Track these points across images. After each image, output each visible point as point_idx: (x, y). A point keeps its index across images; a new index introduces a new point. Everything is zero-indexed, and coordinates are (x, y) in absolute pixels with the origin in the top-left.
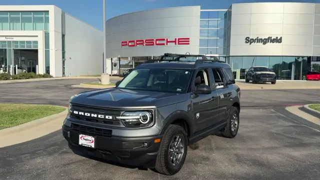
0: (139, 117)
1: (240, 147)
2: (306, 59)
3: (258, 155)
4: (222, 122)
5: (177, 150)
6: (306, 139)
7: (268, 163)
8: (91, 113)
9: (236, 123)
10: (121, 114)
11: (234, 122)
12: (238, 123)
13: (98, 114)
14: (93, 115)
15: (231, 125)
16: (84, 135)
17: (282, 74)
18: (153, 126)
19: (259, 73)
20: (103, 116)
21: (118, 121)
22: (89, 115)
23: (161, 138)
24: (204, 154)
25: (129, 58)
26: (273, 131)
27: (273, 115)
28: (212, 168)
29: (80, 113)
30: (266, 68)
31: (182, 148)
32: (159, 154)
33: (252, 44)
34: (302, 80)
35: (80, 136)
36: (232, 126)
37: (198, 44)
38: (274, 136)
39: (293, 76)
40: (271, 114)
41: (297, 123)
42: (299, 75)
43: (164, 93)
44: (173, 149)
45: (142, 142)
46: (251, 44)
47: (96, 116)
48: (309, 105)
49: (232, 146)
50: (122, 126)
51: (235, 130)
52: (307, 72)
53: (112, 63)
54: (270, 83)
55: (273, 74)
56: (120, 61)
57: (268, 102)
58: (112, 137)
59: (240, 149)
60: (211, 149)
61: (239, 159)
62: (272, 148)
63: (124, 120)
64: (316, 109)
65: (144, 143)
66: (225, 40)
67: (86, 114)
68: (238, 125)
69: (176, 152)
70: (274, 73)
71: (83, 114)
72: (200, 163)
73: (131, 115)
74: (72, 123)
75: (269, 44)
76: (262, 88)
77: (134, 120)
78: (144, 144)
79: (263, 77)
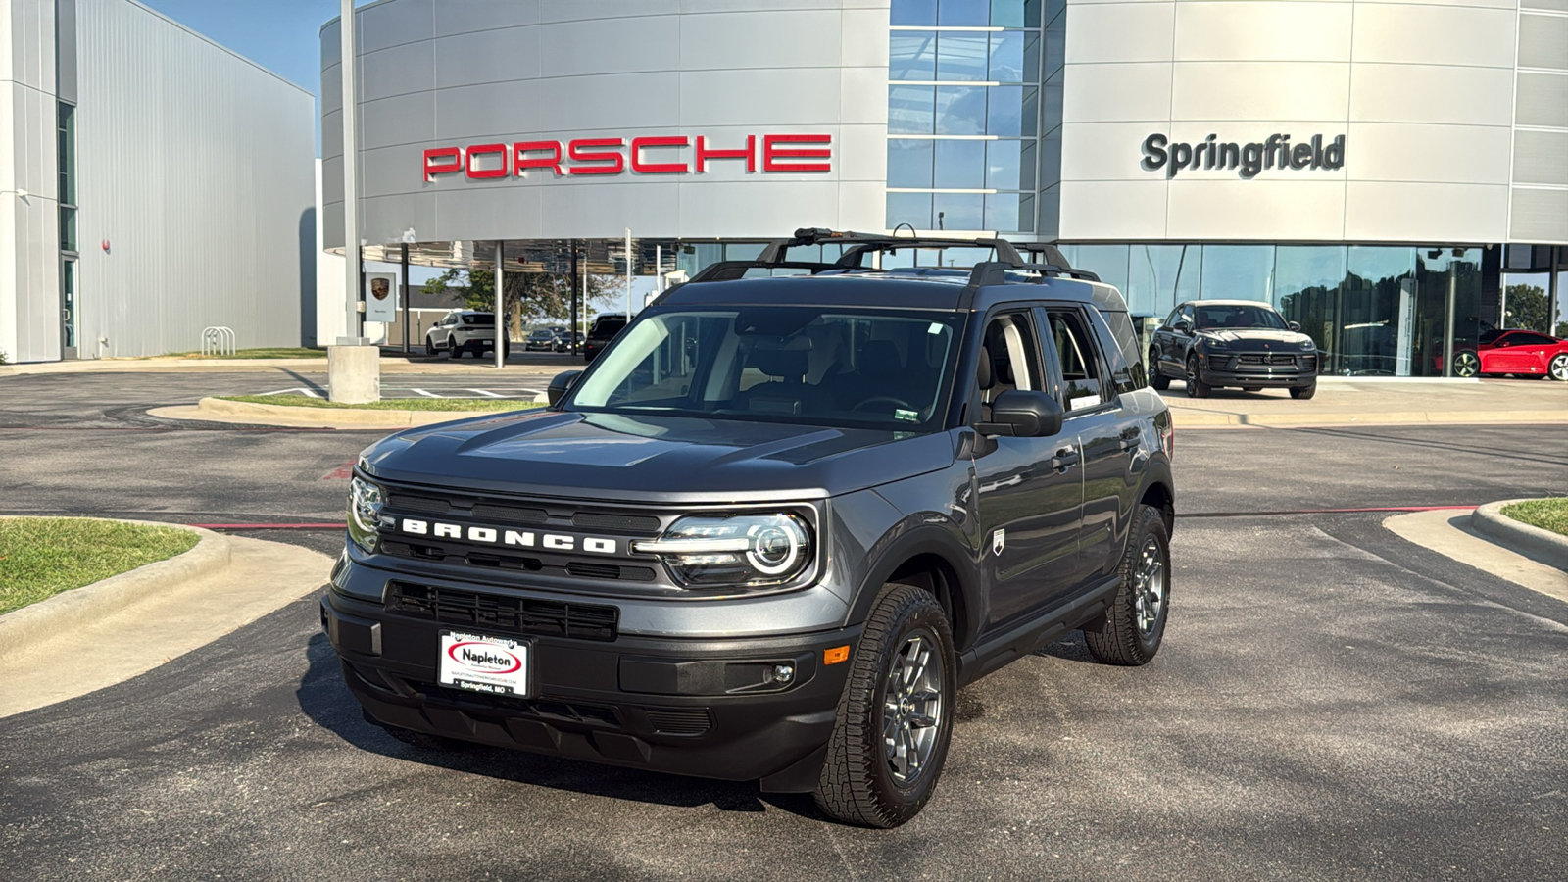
0: (743, 544)
1: (1187, 703)
2: (1475, 257)
3: (1279, 736)
4: (1099, 578)
5: (913, 707)
6: (1506, 666)
7: (1335, 767)
8: (501, 526)
9: (1157, 589)
10: (662, 529)
11: (1147, 587)
12: (1167, 589)
13: (540, 529)
14: (511, 537)
15: (1134, 599)
16: (466, 638)
17: (1344, 342)
18: (814, 584)
19: (1226, 335)
20: (568, 542)
21: (645, 566)
22: (491, 535)
23: (852, 643)
24: (1017, 738)
25: (458, 245)
26: (1336, 630)
27: (1327, 554)
28: (1077, 796)
29: (440, 530)
30: (1259, 309)
31: (932, 698)
32: (841, 720)
33: (1182, 173)
34: (1455, 374)
35: (447, 641)
36: (1139, 604)
37: (883, 173)
38: (1343, 655)
39: (1403, 356)
40: (1313, 553)
41: (1450, 594)
42: (1439, 350)
43: (835, 433)
44: (897, 702)
45: (769, 662)
46: (1173, 173)
47: (528, 539)
48: (1505, 503)
49: (1149, 702)
50: (667, 585)
51: (1149, 624)
52: (1481, 332)
53: (362, 276)
54: (1285, 392)
55: (1297, 346)
56: (405, 264)
57: (1288, 491)
58: (619, 642)
59: (1188, 713)
60: (1047, 716)
61: (1195, 756)
62: (1346, 707)
63: (674, 555)
64: (1542, 524)
65: (773, 666)
66: (1027, 148)
67: (474, 534)
68: (1165, 603)
69: (908, 716)
70: (1304, 338)
71: (455, 531)
72: (1014, 777)
73: (707, 531)
74: (393, 582)
75: (1273, 177)
76: (1243, 419)
77: (721, 559)
78: (775, 673)
79: (1247, 359)
